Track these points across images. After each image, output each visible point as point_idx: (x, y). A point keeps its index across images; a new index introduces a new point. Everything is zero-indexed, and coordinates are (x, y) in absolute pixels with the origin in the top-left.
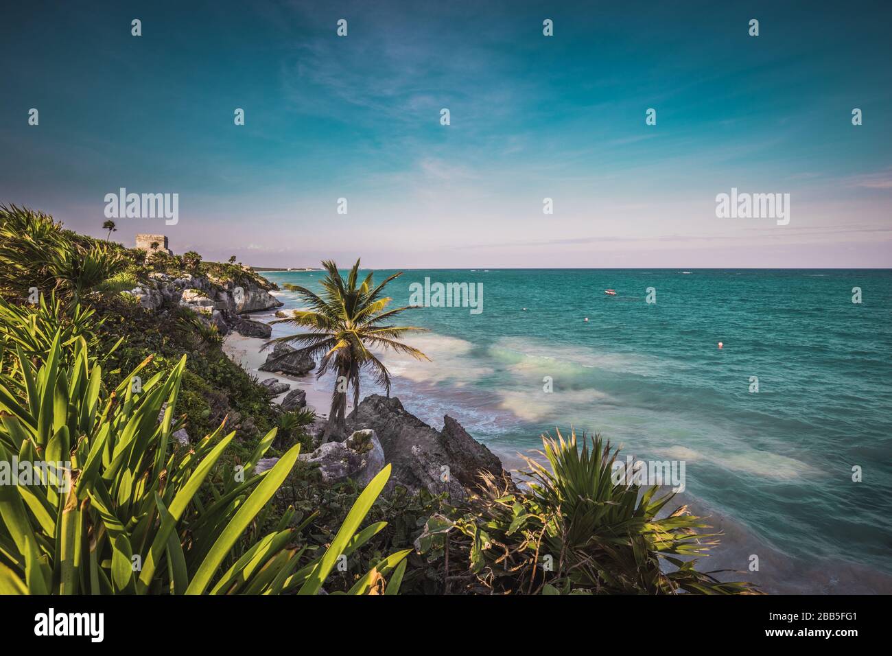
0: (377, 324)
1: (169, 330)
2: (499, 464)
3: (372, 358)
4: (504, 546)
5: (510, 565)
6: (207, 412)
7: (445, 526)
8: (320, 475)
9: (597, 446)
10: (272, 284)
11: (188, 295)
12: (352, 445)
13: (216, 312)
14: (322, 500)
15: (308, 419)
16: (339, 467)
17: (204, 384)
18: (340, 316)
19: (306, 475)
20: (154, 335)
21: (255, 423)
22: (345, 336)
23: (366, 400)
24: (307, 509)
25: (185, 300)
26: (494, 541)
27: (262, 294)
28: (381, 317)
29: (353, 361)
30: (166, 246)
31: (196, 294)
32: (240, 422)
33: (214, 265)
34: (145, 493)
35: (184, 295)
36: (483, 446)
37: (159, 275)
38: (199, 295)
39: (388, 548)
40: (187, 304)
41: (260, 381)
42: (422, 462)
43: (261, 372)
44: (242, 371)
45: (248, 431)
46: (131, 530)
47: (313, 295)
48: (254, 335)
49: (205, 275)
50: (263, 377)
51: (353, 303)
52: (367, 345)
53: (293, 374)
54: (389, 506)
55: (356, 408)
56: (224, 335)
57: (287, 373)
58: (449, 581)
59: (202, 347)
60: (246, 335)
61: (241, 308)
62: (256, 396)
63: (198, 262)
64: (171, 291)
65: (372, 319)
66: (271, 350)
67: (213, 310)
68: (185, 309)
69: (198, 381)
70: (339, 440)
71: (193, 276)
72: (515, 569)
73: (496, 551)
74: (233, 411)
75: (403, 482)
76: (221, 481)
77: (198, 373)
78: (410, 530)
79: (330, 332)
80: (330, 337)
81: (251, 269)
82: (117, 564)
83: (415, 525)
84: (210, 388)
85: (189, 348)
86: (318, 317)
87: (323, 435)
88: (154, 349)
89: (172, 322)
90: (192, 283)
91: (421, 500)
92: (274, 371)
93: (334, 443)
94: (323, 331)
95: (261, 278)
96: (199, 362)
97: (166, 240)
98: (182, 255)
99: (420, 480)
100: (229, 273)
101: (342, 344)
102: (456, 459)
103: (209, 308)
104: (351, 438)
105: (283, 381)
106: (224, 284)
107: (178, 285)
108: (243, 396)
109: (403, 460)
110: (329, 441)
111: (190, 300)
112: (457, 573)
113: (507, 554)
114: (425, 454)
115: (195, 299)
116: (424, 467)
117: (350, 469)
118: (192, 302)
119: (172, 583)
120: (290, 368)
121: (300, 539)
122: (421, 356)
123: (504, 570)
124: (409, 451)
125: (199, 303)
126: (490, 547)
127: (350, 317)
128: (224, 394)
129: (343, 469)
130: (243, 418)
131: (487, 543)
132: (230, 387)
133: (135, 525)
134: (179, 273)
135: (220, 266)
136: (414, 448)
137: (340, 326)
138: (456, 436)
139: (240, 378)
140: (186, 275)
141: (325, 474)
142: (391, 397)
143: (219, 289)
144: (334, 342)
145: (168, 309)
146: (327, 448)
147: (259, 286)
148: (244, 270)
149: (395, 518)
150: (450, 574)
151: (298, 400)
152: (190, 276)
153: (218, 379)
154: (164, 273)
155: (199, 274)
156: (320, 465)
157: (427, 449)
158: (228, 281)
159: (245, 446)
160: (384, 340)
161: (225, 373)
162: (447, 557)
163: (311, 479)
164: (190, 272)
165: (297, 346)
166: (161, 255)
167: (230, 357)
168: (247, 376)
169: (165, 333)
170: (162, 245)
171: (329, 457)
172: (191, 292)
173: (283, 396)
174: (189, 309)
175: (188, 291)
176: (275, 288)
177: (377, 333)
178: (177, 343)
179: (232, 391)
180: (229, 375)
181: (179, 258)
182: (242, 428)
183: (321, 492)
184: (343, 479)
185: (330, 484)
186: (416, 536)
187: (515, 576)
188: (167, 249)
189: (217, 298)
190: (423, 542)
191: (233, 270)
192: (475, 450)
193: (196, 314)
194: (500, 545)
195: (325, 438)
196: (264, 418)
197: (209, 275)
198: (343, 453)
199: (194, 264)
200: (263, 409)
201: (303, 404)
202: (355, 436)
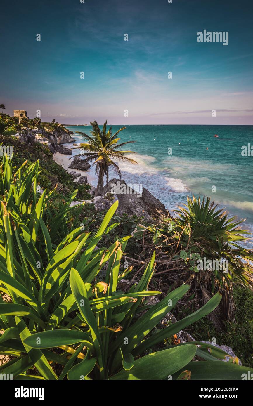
0: (115, 149)
1: (32, 151)
2: (164, 207)
3: (114, 163)
4: (166, 236)
5: (168, 243)
6: (50, 183)
7: (143, 229)
8: (94, 208)
9: (208, 202)
10: (71, 132)
11: (38, 136)
12: (106, 198)
13: (50, 144)
14: (96, 217)
15: (89, 187)
16: (102, 205)
17: (48, 173)
18: (100, 146)
19: (89, 208)
20: (26, 153)
21: (69, 188)
22: (102, 154)
23: (111, 181)
24: (91, 220)
25: (37, 139)
26: (162, 234)
27: (67, 136)
28: (117, 146)
29: (105, 165)
30: (26, 115)
31: (40, 136)
32: (63, 188)
33: (46, 123)
34: (31, 212)
35: (36, 137)
36: (158, 200)
37: (25, 128)
38: (42, 136)
39: (121, 235)
40: (37, 140)
41: (69, 172)
42: (134, 205)
43: (69, 169)
44: (62, 168)
45: (66, 191)
46: (28, 224)
47: (88, 137)
48: (65, 154)
49: (43, 128)
50: (70, 171)
51: (105, 140)
52: (111, 158)
53: (82, 170)
54: (121, 220)
55: (107, 184)
56: (53, 153)
57: (79, 169)
58: (145, 247)
59: (46, 158)
60: (62, 153)
61: (59, 142)
62: (68, 178)
63: (40, 122)
64: (30, 135)
65: (113, 147)
66: (72, 160)
67: (48, 143)
68: (37, 143)
69: (45, 172)
70: (101, 196)
71: (39, 128)
72: (170, 244)
73: (163, 238)
74: (60, 184)
75: (126, 212)
76: (58, 209)
77: (45, 168)
78: (129, 229)
79: (95, 153)
80: (96, 154)
81: (62, 125)
82: (25, 235)
83: (131, 227)
84: (50, 174)
85: (40, 158)
86: (91, 146)
87: (94, 194)
88: (27, 159)
89: (33, 148)
90: (38, 131)
91: (133, 219)
92: (74, 168)
93: (99, 197)
94: (93, 152)
95: (66, 129)
96: (45, 164)
97: (26, 113)
98: (33, 119)
99: (133, 212)
100: (53, 127)
101: (101, 158)
102: (147, 205)
103: (46, 142)
104: (106, 195)
105: (78, 172)
106: (51, 132)
107: (33, 132)
108: (63, 178)
109: (126, 204)
110: (97, 196)
111: (38, 139)
112: (147, 245)
113: (167, 239)
114: (135, 202)
115: (41, 138)
116: (134, 207)
117: (106, 207)
118: (40, 140)
119: (45, 241)
120: (81, 167)
121: (89, 230)
122: (134, 163)
123: (165, 245)
124: (128, 201)
125: (42, 140)
126: (161, 236)
127: (104, 146)
128: (56, 177)
129: (103, 206)
130: (64, 186)
131: (159, 235)
132: (58, 174)
133: (29, 222)
134: (33, 127)
135: (49, 124)
136: (130, 200)
137: (100, 150)
138: (147, 196)
139: (61, 171)
140: (36, 128)
141: (96, 208)
142: (122, 180)
143: (50, 134)
144: (97, 156)
145: (30, 142)
146: (97, 198)
147: (66, 132)
148: (59, 125)
149: (123, 225)
150: (145, 245)
151: (84, 180)
152: (37, 128)
153: (53, 171)
154: (27, 127)
155: (41, 127)
156: (94, 205)
157: (136, 200)
158: (53, 131)
159: (66, 196)
160: (118, 156)
161: (55, 169)
162: (144, 239)
163: (91, 210)
164: (37, 126)
165: (82, 158)
166: (24, 119)
167: (57, 162)
168: (64, 170)
169: (31, 152)
170: (24, 115)
171: (98, 202)
172: (39, 135)
173: (78, 178)
174: (39, 143)
175: (37, 135)
176: (72, 133)
177: (115, 153)
178: (36, 156)
179: (59, 176)
180: (57, 170)
181: (32, 120)
182: (64, 190)
183: (95, 214)
184: (103, 210)
185: (98, 211)
186: (132, 232)
187: (170, 247)
188: (27, 116)
189: (49, 138)
190: (134, 234)
191: (54, 126)
192: (154, 202)
193: (41, 145)
194: (165, 236)
195: (96, 195)
196: (72, 187)
197: (45, 128)
198: (103, 200)
199: (39, 123)
200: (71, 183)
201: (86, 181)
202: (108, 194)
